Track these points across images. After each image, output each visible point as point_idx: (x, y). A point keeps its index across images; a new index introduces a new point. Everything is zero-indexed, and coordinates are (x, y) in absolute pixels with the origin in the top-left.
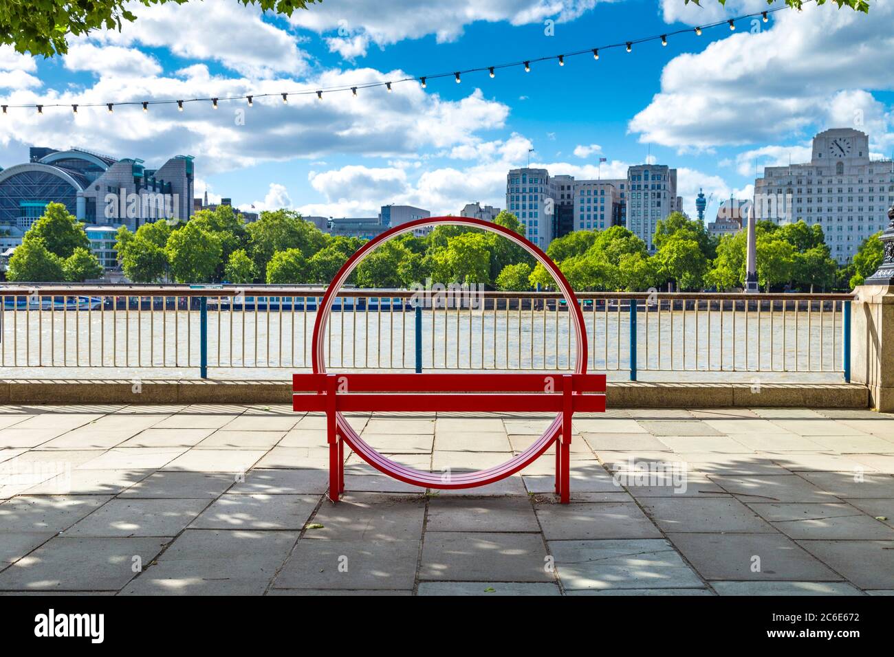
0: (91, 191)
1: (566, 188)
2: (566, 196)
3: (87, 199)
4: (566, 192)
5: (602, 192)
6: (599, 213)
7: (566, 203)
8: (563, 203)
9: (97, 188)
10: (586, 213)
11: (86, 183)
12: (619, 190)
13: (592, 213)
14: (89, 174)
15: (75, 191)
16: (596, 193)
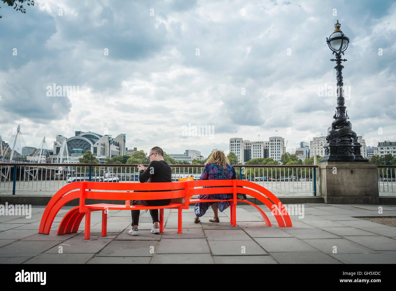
0: (95, 145)
1: (248, 144)
2: (248, 147)
3: (94, 148)
4: (248, 146)
5: (260, 146)
6: (259, 152)
7: (248, 149)
8: (247, 149)
9: (98, 144)
10: (255, 152)
11: (94, 143)
12: (265, 145)
13: (257, 152)
14: (94, 140)
15: (90, 145)
16: (258, 146)
